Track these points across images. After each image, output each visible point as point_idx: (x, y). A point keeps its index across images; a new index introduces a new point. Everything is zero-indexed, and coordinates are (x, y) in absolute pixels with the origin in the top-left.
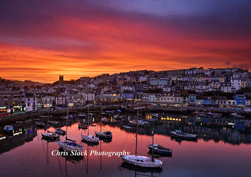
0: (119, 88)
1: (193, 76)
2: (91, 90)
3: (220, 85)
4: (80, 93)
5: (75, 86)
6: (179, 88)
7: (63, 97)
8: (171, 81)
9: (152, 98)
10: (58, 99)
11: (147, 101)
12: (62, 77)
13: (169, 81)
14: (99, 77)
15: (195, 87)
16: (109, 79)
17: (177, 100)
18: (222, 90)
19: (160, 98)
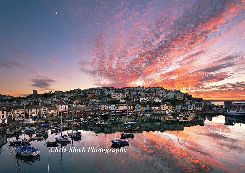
0: (88, 100)
1: (139, 92)
2: (64, 103)
3: (153, 98)
4: (54, 106)
5: (49, 99)
6: (130, 99)
7: (36, 109)
8: (125, 95)
9: (113, 107)
10: (31, 111)
11: (110, 110)
12: (37, 91)
13: (124, 95)
14: (72, 91)
15: (140, 99)
16: (80, 93)
17: (130, 108)
18: (154, 101)
19: (119, 107)
